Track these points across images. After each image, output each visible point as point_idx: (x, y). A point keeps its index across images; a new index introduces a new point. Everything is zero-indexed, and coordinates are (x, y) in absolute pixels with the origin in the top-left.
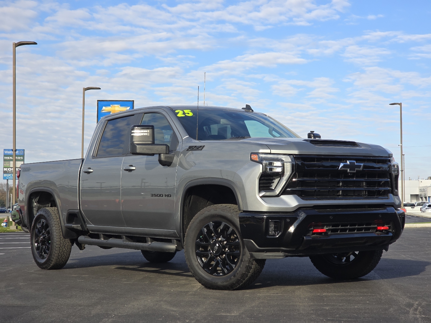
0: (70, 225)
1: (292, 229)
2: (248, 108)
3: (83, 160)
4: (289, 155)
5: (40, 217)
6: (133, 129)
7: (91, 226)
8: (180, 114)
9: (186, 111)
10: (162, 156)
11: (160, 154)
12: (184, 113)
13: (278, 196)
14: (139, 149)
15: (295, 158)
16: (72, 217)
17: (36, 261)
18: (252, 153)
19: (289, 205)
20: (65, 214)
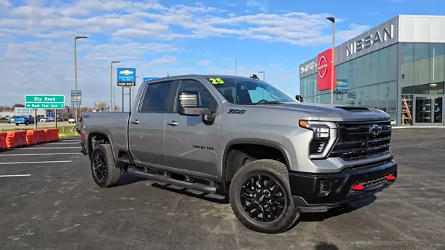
0: (121, 160)
1: (338, 190)
2: (255, 77)
3: (130, 114)
4: (334, 122)
5: (98, 151)
6: (181, 94)
7: (137, 161)
8: (214, 82)
9: (218, 79)
10: (206, 117)
11: (203, 116)
12: (217, 81)
13: (325, 158)
14: (187, 111)
15: (340, 125)
16: (122, 153)
17: (96, 182)
18: (300, 120)
19: (335, 166)
20: (117, 151)
